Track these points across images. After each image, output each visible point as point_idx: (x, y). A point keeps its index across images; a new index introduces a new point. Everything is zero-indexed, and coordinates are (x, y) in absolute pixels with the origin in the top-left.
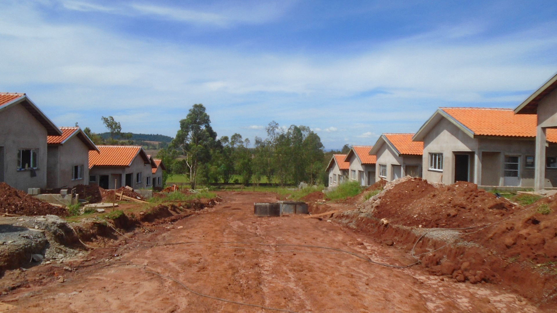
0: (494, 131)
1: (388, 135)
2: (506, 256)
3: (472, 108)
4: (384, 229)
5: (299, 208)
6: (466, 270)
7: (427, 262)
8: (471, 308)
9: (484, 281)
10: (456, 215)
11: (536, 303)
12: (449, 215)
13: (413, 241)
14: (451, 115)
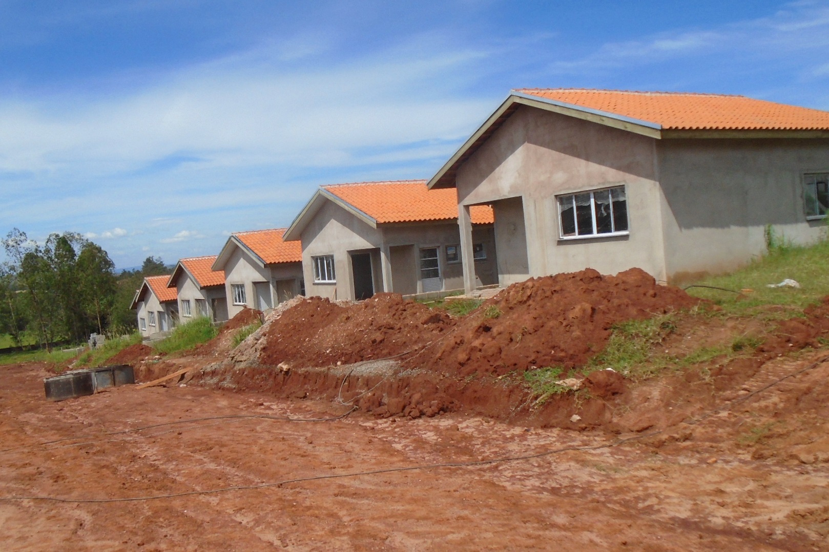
0: (402, 215)
1: (241, 234)
2: (462, 375)
3: (366, 183)
4: (284, 378)
5: (120, 376)
6: (418, 403)
7: (368, 404)
8: (440, 440)
9: (443, 410)
10: (384, 340)
11: (505, 420)
12: (374, 341)
13: (334, 385)
14: (340, 195)
